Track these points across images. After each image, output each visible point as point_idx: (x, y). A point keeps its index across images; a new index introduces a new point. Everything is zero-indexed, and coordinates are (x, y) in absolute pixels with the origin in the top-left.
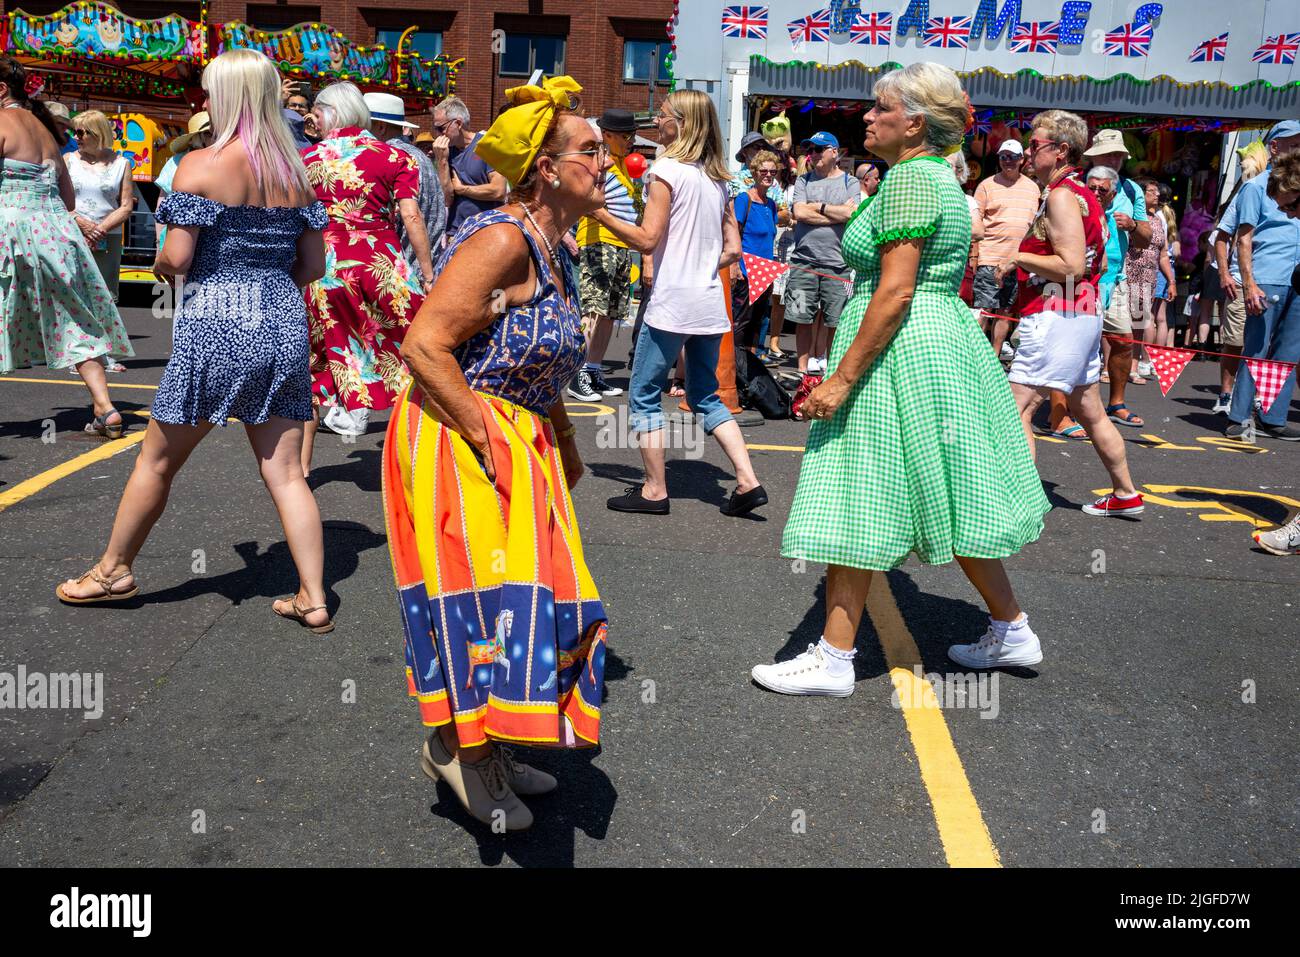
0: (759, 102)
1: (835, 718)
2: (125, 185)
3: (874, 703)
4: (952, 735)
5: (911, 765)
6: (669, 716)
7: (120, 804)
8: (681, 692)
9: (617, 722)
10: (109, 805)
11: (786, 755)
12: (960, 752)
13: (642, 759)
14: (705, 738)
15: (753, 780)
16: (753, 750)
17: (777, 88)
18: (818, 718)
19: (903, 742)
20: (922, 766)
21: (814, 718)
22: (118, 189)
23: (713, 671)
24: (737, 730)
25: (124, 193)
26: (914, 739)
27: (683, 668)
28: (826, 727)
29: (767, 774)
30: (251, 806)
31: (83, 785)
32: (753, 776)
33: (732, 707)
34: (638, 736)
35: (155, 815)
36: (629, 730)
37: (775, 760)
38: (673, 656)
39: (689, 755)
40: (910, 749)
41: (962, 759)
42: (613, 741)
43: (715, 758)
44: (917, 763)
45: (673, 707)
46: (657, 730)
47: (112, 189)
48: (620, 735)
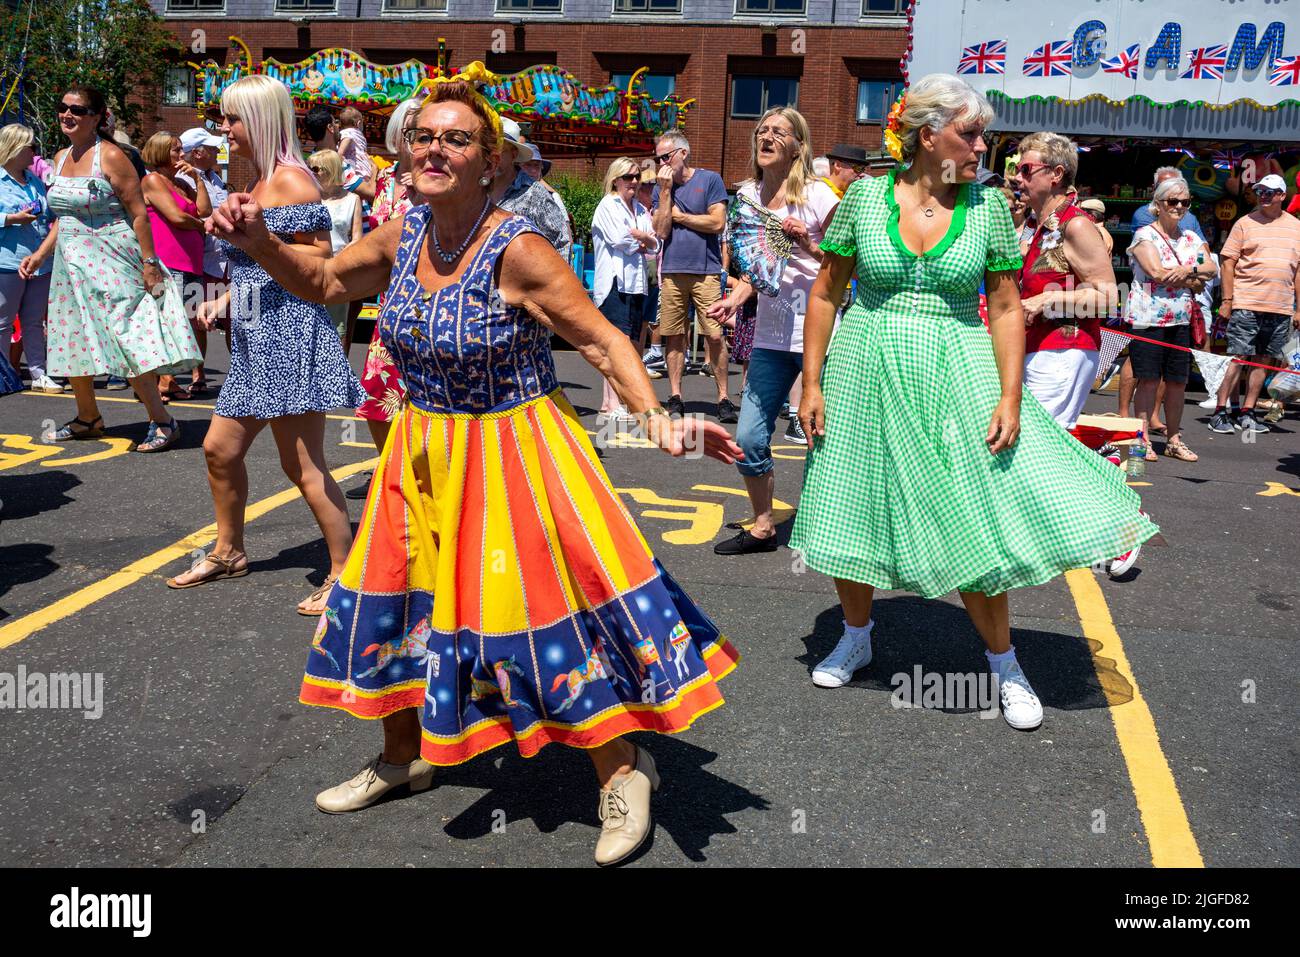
0: (996, 139)
1: (1057, 790)
2: (357, 219)
3: (1101, 776)
4: (1189, 817)
5: (1140, 847)
6: (874, 777)
7: (306, 833)
8: (889, 752)
9: (818, 780)
10: (296, 834)
11: (1001, 828)
12: (1197, 837)
13: (842, 821)
14: (912, 803)
15: (963, 852)
16: (964, 819)
17: (1015, 124)
18: (1037, 789)
19: (1132, 821)
20: (1152, 849)
21: (1033, 789)
22: (349, 223)
23: (924, 731)
24: (947, 797)
25: (355, 227)
26: (1145, 819)
27: (891, 726)
28: (1046, 800)
29: (979, 847)
30: (434, 845)
31: (273, 811)
32: (962, 848)
33: (943, 772)
34: (838, 797)
35: (340, 847)
36: (830, 790)
37: (987, 832)
38: (882, 713)
39: (893, 821)
40: (1140, 829)
41: (1199, 845)
42: (812, 800)
43: (921, 826)
44: (1148, 845)
45: (879, 768)
46: (860, 791)
47: (345, 224)
48: (821, 794)
